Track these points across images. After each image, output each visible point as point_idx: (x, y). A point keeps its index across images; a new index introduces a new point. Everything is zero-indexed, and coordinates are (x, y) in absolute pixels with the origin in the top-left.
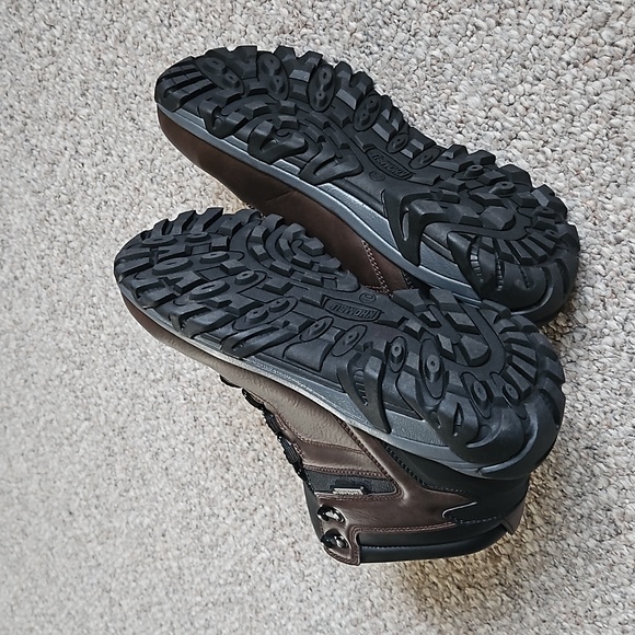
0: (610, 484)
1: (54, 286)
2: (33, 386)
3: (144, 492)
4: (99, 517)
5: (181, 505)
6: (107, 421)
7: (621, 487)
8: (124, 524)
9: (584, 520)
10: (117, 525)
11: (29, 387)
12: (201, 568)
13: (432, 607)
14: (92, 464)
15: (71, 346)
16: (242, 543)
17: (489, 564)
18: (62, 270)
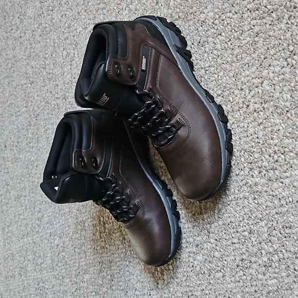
1: (34, 45)
2: (11, 86)
3: (36, 145)
4: (15, 151)
6: (33, 110)
8: (24, 157)
10: (21, 157)
11: (9, 86)
14: (21, 127)
15: (31, 73)
18: (39, 39)
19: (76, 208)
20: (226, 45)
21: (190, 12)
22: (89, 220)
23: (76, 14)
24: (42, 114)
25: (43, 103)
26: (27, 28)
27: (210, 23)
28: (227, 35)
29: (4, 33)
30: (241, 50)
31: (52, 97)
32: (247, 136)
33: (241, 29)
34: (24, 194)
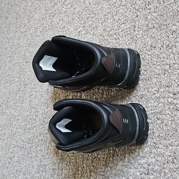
0: (154, 157)
1: (34, 38)
3: (20, 105)
4: (4, 107)
5: (28, 113)
6: (24, 81)
7: (157, 159)
9: (140, 165)
10: (7, 112)
11: (10, 63)
12: (21, 134)
13: (79, 174)
14: (12, 91)
15: (28, 56)
16: (37, 131)
17: (104, 168)
18: (39, 34)
21: (164, 24)
22: (50, 165)
24: (30, 85)
25: (32, 76)
26: (32, 26)
29: (14, 28)
34: (3, 138)
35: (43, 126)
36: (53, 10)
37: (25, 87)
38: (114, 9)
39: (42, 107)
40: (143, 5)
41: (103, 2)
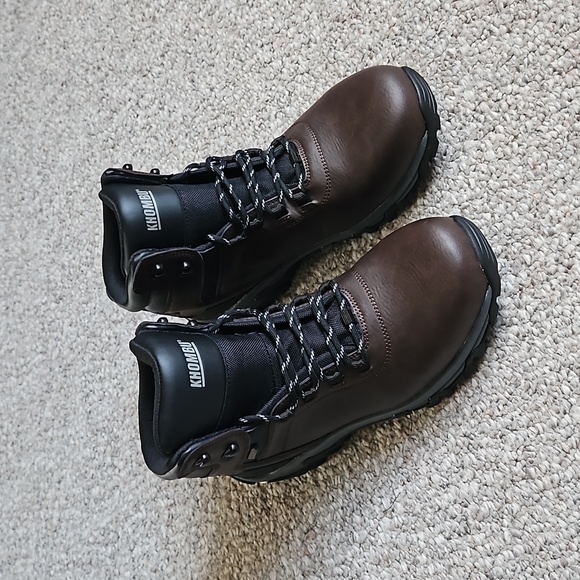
1: (69, 221)
2: (11, 313)
3: (60, 434)
4: (10, 454)
5: (88, 452)
6: (58, 356)
8: (29, 465)
10: (23, 465)
11: (7, 315)
12: (78, 522)
15: (59, 279)
16: (126, 499)
18: (82, 207)
19: (150, 566)
20: (508, 150)
23: (166, 144)
24: (80, 363)
25: (82, 337)
26: (57, 190)
27: (469, 111)
28: (509, 128)
29: (4, 209)
30: (545, 153)
31: (103, 322)
32: (573, 333)
33: (542, 109)
34: (24, 551)
35: (140, 478)
36: (110, 129)
37: (64, 374)
38: (281, 88)
39: (127, 421)
40: (356, 61)
41: (245, 75)
